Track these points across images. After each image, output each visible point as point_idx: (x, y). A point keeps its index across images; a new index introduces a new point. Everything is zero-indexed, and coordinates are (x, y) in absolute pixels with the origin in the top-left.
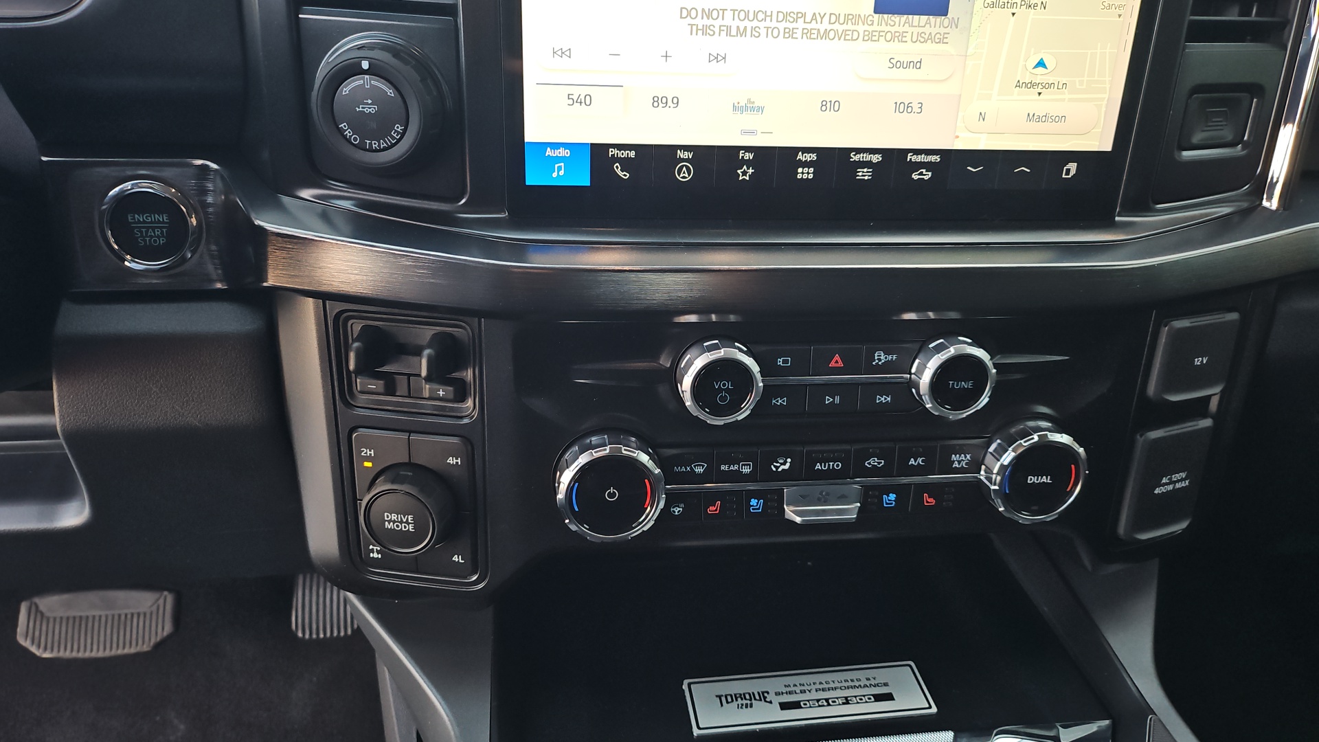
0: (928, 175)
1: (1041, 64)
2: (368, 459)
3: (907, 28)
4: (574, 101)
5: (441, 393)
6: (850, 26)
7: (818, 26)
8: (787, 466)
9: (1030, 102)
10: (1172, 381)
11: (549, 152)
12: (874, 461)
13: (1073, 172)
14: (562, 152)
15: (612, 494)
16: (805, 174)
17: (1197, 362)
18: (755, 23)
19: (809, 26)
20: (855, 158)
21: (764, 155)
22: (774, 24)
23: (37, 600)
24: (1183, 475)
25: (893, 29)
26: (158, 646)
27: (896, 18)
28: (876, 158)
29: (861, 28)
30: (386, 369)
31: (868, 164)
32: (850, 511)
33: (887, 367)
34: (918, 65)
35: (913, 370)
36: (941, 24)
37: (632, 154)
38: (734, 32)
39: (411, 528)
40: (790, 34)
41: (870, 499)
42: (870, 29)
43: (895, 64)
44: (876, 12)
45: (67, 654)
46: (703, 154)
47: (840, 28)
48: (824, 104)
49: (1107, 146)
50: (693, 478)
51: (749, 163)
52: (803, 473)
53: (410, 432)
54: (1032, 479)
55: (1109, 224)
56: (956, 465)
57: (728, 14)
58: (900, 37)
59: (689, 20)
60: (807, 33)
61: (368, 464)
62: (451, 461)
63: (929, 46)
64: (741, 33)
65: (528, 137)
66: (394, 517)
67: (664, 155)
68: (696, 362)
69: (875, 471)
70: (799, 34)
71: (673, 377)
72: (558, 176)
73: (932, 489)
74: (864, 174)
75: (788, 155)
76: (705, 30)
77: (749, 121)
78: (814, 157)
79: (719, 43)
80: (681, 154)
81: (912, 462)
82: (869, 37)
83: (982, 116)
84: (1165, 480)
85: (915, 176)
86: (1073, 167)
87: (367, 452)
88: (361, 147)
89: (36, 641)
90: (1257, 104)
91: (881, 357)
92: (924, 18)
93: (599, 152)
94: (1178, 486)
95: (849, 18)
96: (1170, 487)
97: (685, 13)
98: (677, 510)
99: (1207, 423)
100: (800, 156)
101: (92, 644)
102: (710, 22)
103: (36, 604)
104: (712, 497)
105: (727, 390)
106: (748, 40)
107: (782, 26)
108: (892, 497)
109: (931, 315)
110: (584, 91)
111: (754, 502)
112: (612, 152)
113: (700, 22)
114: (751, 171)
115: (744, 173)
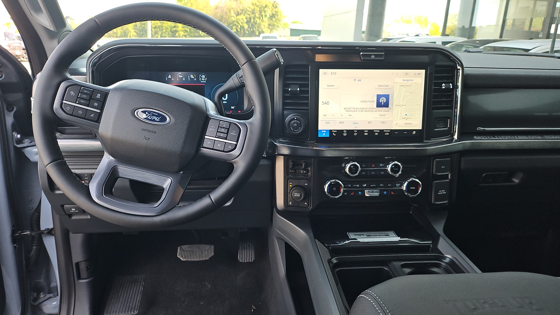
0: (388, 134)
1: (406, 115)
2: (291, 185)
3: (382, 110)
4: (327, 123)
5: (305, 172)
6: (372, 110)
7: (367, 110)
8: (365, 185)
9: (404, 121)
10: (437, 171)
11: (322, 131)
12: (381, 185)
13: (415, 133)
14: (325, 131)
15: (334, 189)
16: (366, 134)
17: (442, 167)
18: (356, 110)
19: (365, 110)
20: (375, 131)
21: (358, 131)
22: (359, 110)
23: (182, 246)
24: (444, 191)
25: (380, 110)
26: (210, 258)
27: (380, 108)
28: (378, 131)
29: (374, 110)
30: (295, 168)
31: (377, 132)
32: (377, 194)
33: (382, 167)
34: (384, 115)
35: (387, 167)
36: (388, 109)
37: (336, 131)
38: (353, 111)
39: (299, 196)
40: (362, 111)
41: (381, 192)
42: (376, 110)
43: (380, 115)
44: (377, 107)
45: (189, 260)
46: (348, 131)
47: (371, 110)
48: (369, 122)
49: (421, 128)
50: (348, 187)
51: (356, 132)
52: (368, 187)
53: (298, 179)
54: (411, 188)
55: (423, 142)
56: (397, 186)
57: (352, 109)
58: (381, 111)
59: (345, 110)
60: (365, 111)
61: (291, 186)
62: (306, 184)
63: (386, 112)
64: (354, 111)
65: (319, 129)
66: (296, 194)
67: (341, 132)
68: (348, 166)
69: (382, 187)
70: (364, 111)
71: (344, 168)
72: (324, 135)
73: (393, 191)
74: (376, 134)
75: (363, 131)
76: (348, 111)
77: (356, 125)
78: (367, 131)
79: (351, 113)
80: (344, 131)
81: (389, 185)
82: (376, 111)
83: (397, 124)
84: (440, 191)
85: (386, 134)
86: (414, 132)
87: (290, 183)
88: (294, 131)
89: (182, 256)
90: (450, 120)
91: (381, 165)
92: (385, 108)
93: (331, 131)
94: (443, 193)
95: (372, 108)
96: (442, 193)
97: (345, 108)
98: (346, 194)
99: (448, 180)
100: (365, 131)
101: (195, 257)
102: (349, 110)
103: (182, 247)
104: (352, 191)
105: (354, 170)
106: (355, 112)
107: (361, 110)
108: (386, 192)
109: (390, 157)
110: (328, 121)
111: (360, 192)
112: (333, 131)
113: (347, 110)
114: (356, 134)
115: (355, 134)
